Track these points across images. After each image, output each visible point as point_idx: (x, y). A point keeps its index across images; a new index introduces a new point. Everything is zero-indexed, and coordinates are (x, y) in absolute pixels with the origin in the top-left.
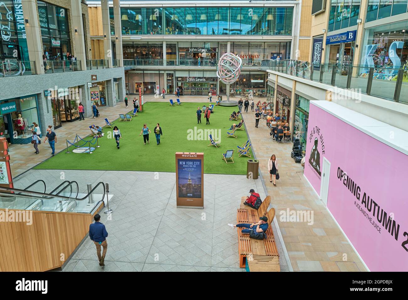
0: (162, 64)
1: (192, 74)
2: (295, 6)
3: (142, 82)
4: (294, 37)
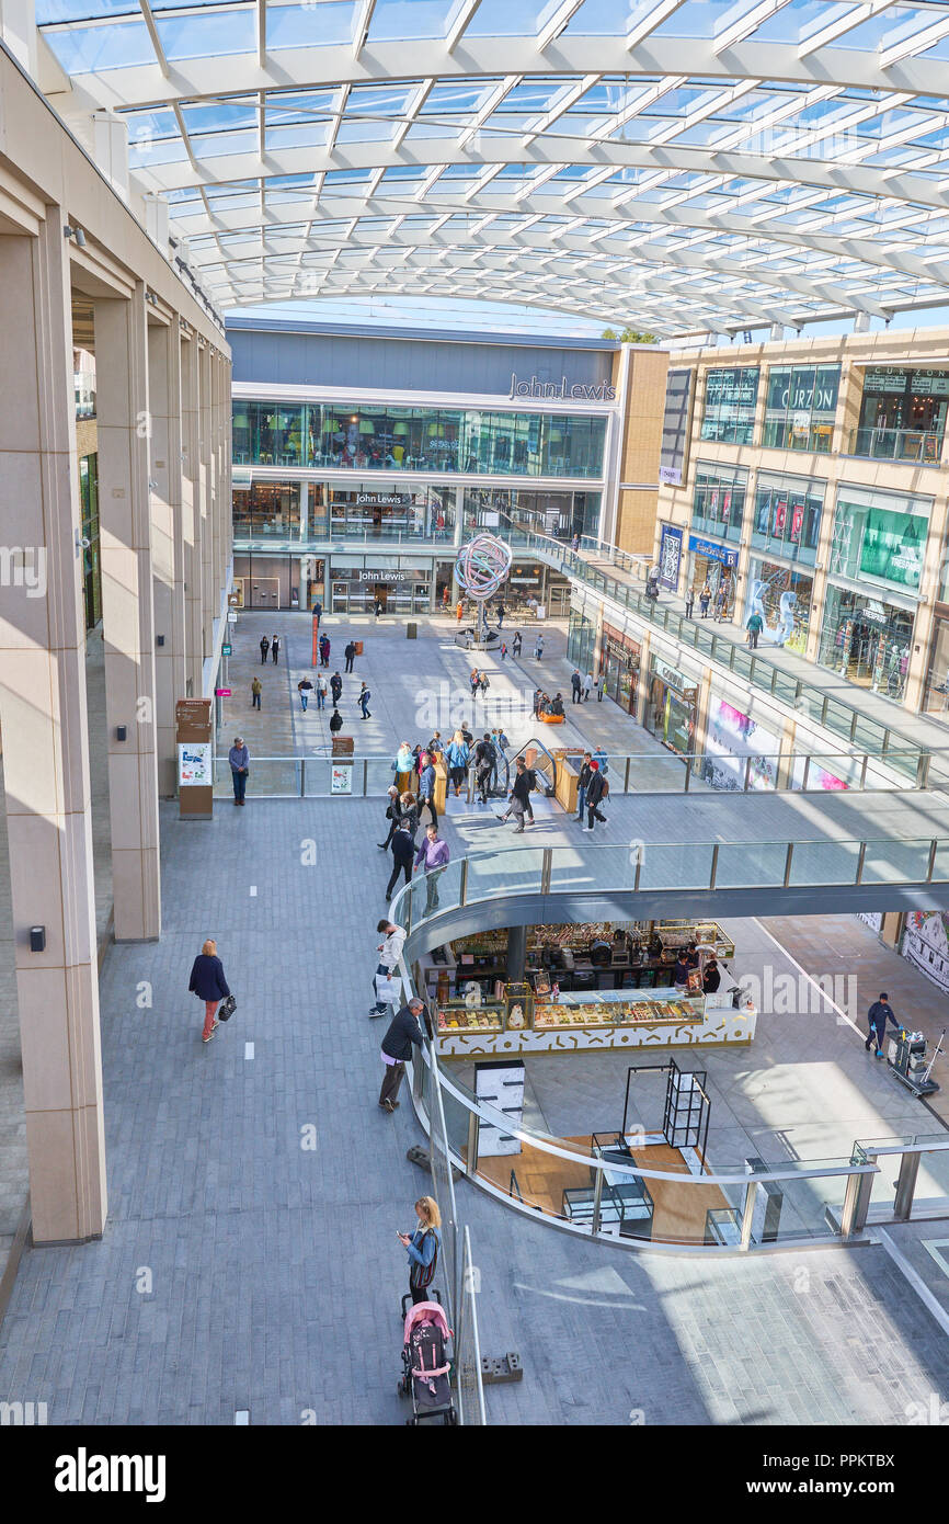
0: (296, 535)
1: (372, 563)
2: (611, 415)
3: (243, 579)
4: (607, 485)
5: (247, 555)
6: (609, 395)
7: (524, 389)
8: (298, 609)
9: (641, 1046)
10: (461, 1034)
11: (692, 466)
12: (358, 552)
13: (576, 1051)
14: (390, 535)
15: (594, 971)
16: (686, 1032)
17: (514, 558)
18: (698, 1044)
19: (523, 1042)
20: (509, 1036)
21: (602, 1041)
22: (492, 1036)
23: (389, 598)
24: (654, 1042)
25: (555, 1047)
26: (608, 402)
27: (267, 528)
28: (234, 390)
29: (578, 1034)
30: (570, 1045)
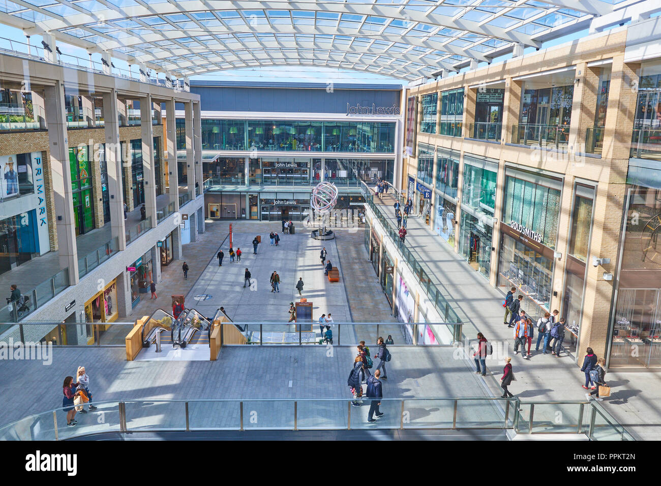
0: (243, 183)
1: (280, 197)
2: (397, 121)
3: (219, 204)
4: (396, 156)
5: (219, 193)
6: (398, 112)
7: (353, 110)
8: (245, 219)
11: (417, 147)
12: (274, 191)
14: (289, 182)
17: (339, 193)
23: (290, 213)
26: (398, 115)
27: (233, 180)
28: (202, 114)
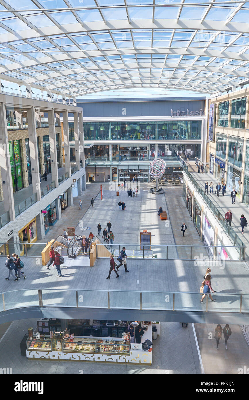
0: (108, 160)
1: (131, 168)
2: (203, 120)
3: (94, 173)
4: (202, 141)
5: (94, 166)
6: (203, 114)
7: (175, 114)
8: (110, 181)
9: (105, 362)
10: (36, 351)
11: (216, 136)
12: (127, 164)
13: (80, 361)
15: (100, 327)
16: (123, 358)
17: (166, 165)
18: (128, 363)
19: (59, 356)
20: (54, 353)
21: (90, 358)
22: (47, 353)
24: (110, 360)
25: (72, 359)
26: (203, 116)
27: (103, 158)
28: (84, 119)
29: (80, 355)
30: (78, 359)
